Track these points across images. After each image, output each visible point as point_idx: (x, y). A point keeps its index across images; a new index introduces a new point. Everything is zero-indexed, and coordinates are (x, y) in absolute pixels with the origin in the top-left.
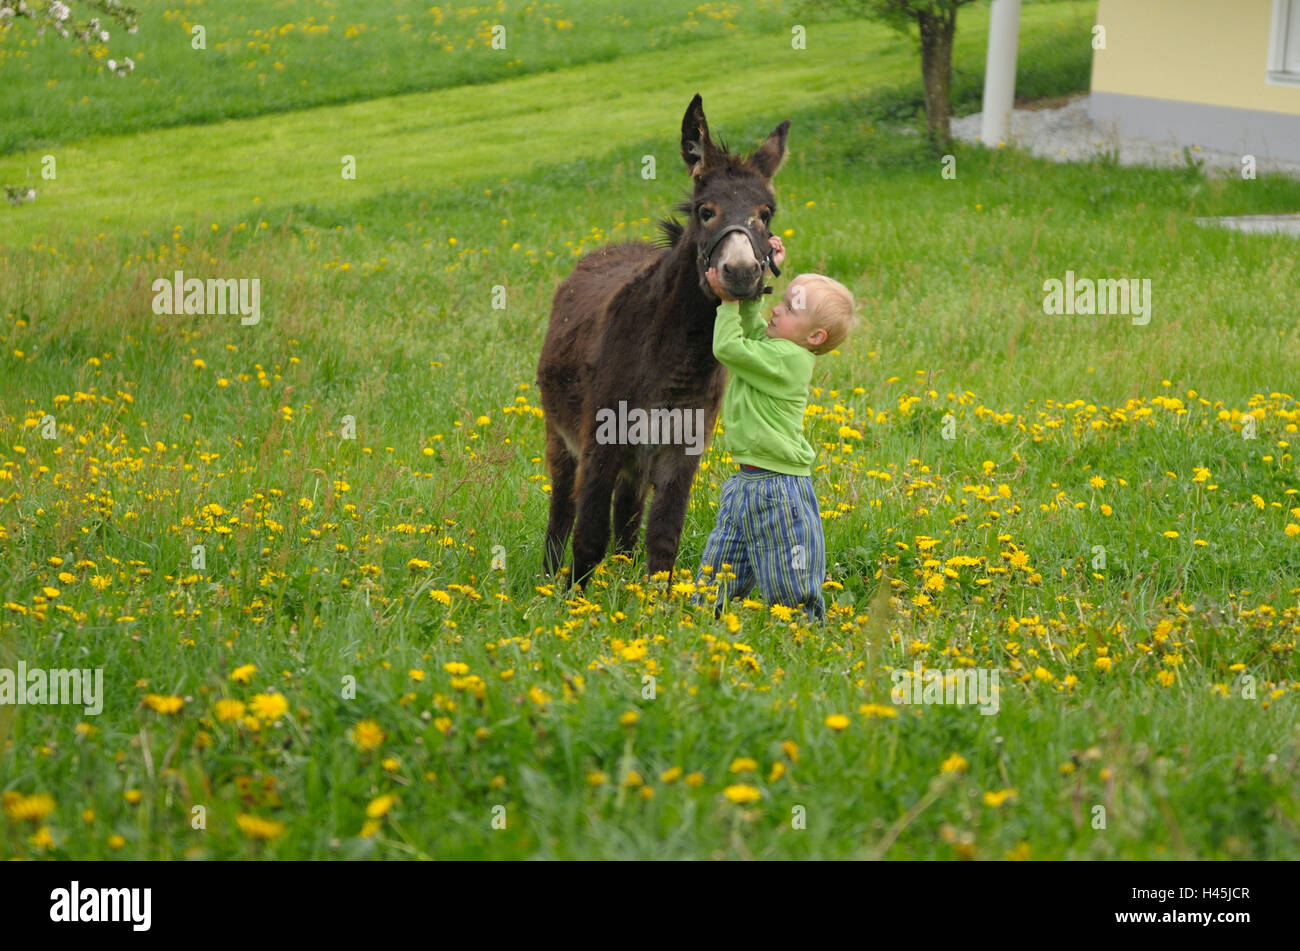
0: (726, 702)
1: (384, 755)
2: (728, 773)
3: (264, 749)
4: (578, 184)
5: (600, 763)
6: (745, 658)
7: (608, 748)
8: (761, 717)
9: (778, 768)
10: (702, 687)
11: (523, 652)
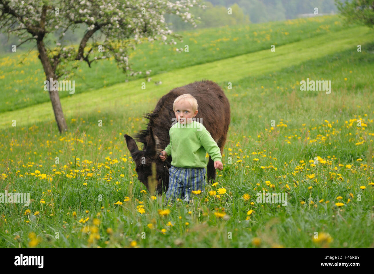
0: (335, 185)
1: (250, 201)
2: (336, 200)
3: (221, 202)
4: (292, 72)
5: (304, 200)
6: (340, 177)
7: (305, 197)
8: (344, 188)
9: (349, 200)
10: (328, 182)
11: (284, 179)
